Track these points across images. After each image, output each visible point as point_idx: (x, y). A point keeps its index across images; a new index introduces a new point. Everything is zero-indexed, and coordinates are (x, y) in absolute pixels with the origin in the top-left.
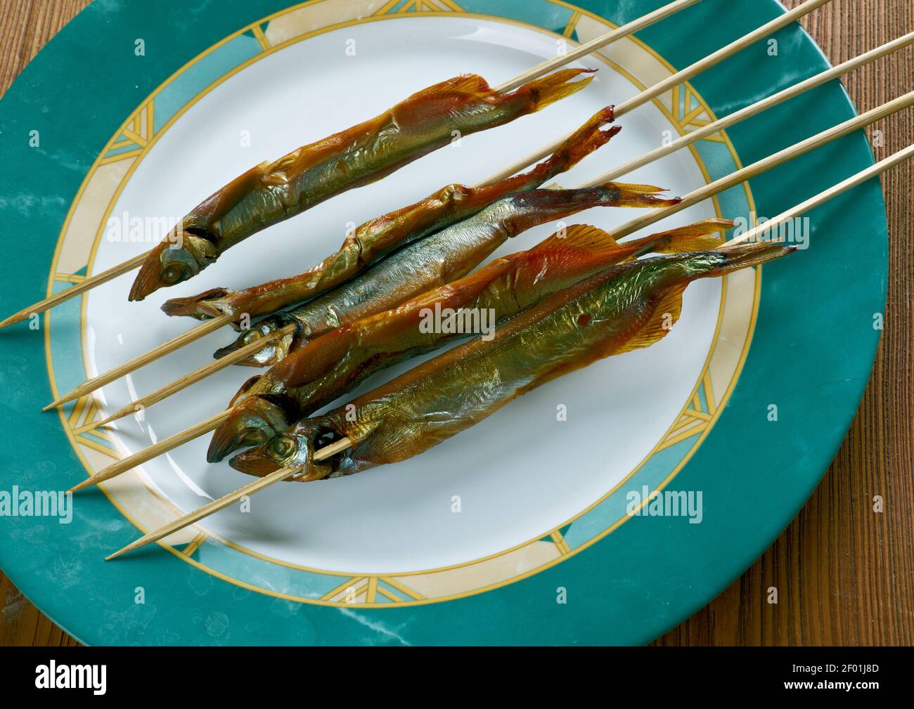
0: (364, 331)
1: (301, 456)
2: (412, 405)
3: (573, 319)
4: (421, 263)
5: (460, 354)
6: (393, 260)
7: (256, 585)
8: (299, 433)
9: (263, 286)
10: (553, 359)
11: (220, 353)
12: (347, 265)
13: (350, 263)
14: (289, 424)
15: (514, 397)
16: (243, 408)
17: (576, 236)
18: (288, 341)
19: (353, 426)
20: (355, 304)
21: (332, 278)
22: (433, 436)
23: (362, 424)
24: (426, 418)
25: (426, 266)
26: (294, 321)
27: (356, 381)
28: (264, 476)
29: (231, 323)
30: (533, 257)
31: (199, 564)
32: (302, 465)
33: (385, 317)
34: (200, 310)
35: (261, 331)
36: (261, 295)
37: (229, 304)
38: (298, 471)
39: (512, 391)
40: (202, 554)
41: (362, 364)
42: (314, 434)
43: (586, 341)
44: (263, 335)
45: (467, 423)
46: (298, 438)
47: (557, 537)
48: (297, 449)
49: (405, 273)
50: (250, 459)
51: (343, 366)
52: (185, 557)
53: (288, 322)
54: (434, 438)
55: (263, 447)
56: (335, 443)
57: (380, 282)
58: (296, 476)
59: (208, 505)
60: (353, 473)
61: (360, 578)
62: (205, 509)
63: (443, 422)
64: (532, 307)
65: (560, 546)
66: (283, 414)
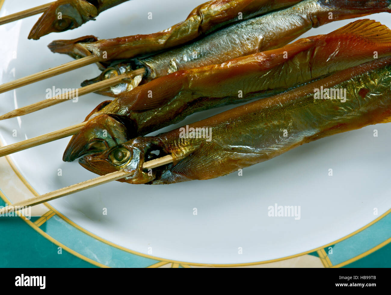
0: (194, 77)
1: (134, 165)
2: (223, 137)
3: (355, 90)
4: (245, 37)
5: (266, 104)
6: (224, 32)
7: (87, 256)
8: (134, 146)
9: (125, 38)
10: (335, 118)
11: (86, 83)
12: (190, 30)
13: (192, 29)
14: (128, 139)
15: (301, 143)
16: (95, 122)
17: (365, 29)
18: (138, 79)
19: (176, 147)
20: (191, 60)
21: (178, 38)
22: (236, 163)
23: (183, 147)
24: (233, 149)
25: (248, 39)
26: (144, 66)
27: (182, 115)
28: (104, 175)
29: (98, 63)
30: (330, 39)
31: (46, 233)
32: (133, 171)
33: (211, 69)
34: (76, 51)
35: (118, 70)
36: (123, 44)
37: (99, 48)
38: (130, 174)
39: (300, 138)
40: (48, 227)
41: (188, 103)
42: (146, 149)
43: (362, 109)
44: (120, 74)
45: (264, 157)
46: (134, 151)
47: (322, 253)
48: (132, 157)
49: (232, 42)
50: (95, 161)
51: (175, 102)
52: (36, 226)
53: (140, 67)
54: (236, 165)
55: (106, 153)
56: (161, 158)
57: (212, 47)
58: (127, 178)
59: (58, 190)
60: (171, 183)
61: (166, 263)
62: (56, 193)
63: (245, 154)
64: (325, 77)
65: (324, 261)
66: (125, 131)
